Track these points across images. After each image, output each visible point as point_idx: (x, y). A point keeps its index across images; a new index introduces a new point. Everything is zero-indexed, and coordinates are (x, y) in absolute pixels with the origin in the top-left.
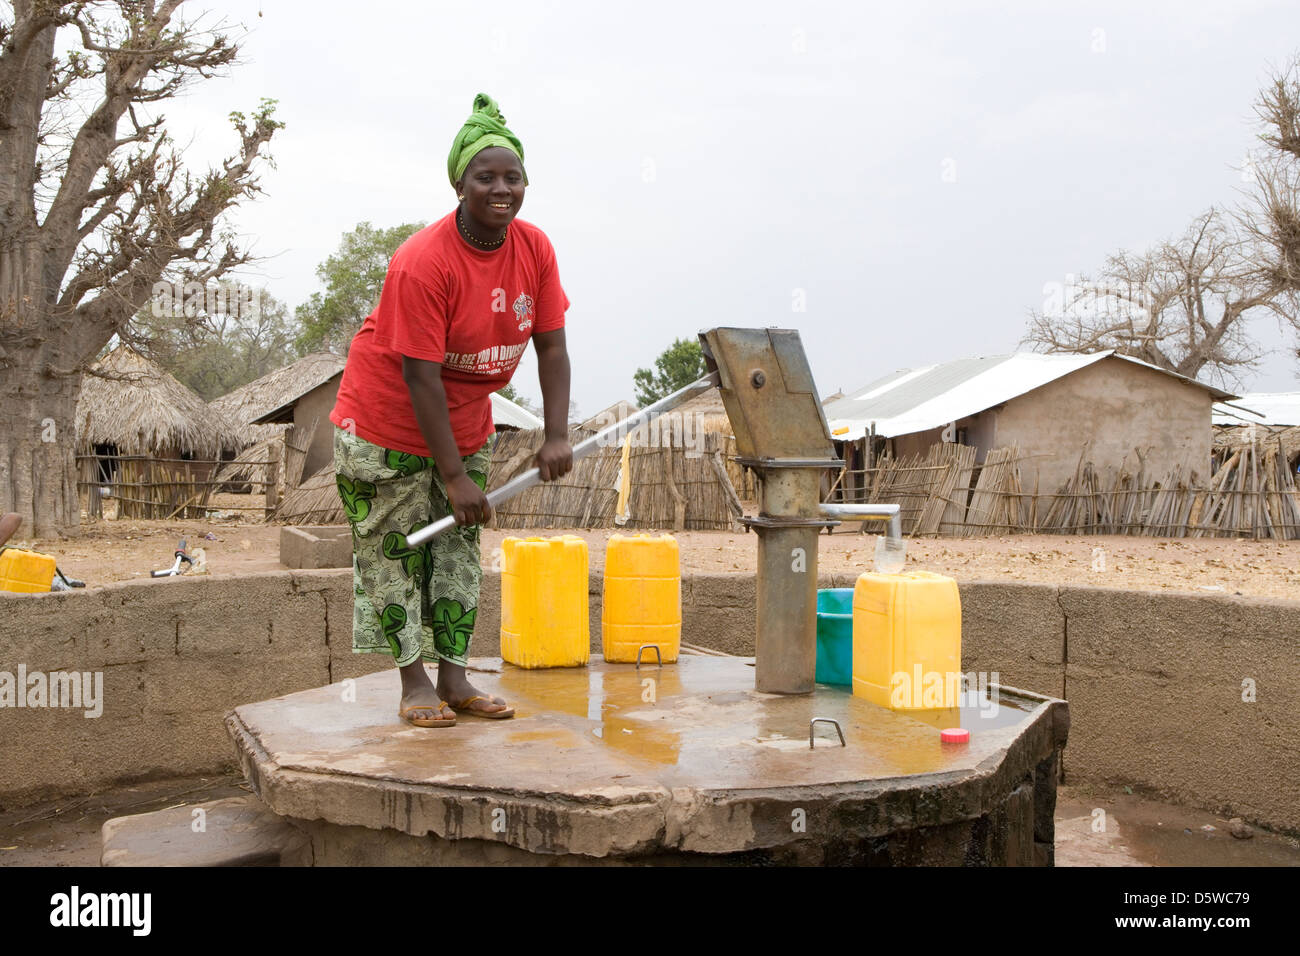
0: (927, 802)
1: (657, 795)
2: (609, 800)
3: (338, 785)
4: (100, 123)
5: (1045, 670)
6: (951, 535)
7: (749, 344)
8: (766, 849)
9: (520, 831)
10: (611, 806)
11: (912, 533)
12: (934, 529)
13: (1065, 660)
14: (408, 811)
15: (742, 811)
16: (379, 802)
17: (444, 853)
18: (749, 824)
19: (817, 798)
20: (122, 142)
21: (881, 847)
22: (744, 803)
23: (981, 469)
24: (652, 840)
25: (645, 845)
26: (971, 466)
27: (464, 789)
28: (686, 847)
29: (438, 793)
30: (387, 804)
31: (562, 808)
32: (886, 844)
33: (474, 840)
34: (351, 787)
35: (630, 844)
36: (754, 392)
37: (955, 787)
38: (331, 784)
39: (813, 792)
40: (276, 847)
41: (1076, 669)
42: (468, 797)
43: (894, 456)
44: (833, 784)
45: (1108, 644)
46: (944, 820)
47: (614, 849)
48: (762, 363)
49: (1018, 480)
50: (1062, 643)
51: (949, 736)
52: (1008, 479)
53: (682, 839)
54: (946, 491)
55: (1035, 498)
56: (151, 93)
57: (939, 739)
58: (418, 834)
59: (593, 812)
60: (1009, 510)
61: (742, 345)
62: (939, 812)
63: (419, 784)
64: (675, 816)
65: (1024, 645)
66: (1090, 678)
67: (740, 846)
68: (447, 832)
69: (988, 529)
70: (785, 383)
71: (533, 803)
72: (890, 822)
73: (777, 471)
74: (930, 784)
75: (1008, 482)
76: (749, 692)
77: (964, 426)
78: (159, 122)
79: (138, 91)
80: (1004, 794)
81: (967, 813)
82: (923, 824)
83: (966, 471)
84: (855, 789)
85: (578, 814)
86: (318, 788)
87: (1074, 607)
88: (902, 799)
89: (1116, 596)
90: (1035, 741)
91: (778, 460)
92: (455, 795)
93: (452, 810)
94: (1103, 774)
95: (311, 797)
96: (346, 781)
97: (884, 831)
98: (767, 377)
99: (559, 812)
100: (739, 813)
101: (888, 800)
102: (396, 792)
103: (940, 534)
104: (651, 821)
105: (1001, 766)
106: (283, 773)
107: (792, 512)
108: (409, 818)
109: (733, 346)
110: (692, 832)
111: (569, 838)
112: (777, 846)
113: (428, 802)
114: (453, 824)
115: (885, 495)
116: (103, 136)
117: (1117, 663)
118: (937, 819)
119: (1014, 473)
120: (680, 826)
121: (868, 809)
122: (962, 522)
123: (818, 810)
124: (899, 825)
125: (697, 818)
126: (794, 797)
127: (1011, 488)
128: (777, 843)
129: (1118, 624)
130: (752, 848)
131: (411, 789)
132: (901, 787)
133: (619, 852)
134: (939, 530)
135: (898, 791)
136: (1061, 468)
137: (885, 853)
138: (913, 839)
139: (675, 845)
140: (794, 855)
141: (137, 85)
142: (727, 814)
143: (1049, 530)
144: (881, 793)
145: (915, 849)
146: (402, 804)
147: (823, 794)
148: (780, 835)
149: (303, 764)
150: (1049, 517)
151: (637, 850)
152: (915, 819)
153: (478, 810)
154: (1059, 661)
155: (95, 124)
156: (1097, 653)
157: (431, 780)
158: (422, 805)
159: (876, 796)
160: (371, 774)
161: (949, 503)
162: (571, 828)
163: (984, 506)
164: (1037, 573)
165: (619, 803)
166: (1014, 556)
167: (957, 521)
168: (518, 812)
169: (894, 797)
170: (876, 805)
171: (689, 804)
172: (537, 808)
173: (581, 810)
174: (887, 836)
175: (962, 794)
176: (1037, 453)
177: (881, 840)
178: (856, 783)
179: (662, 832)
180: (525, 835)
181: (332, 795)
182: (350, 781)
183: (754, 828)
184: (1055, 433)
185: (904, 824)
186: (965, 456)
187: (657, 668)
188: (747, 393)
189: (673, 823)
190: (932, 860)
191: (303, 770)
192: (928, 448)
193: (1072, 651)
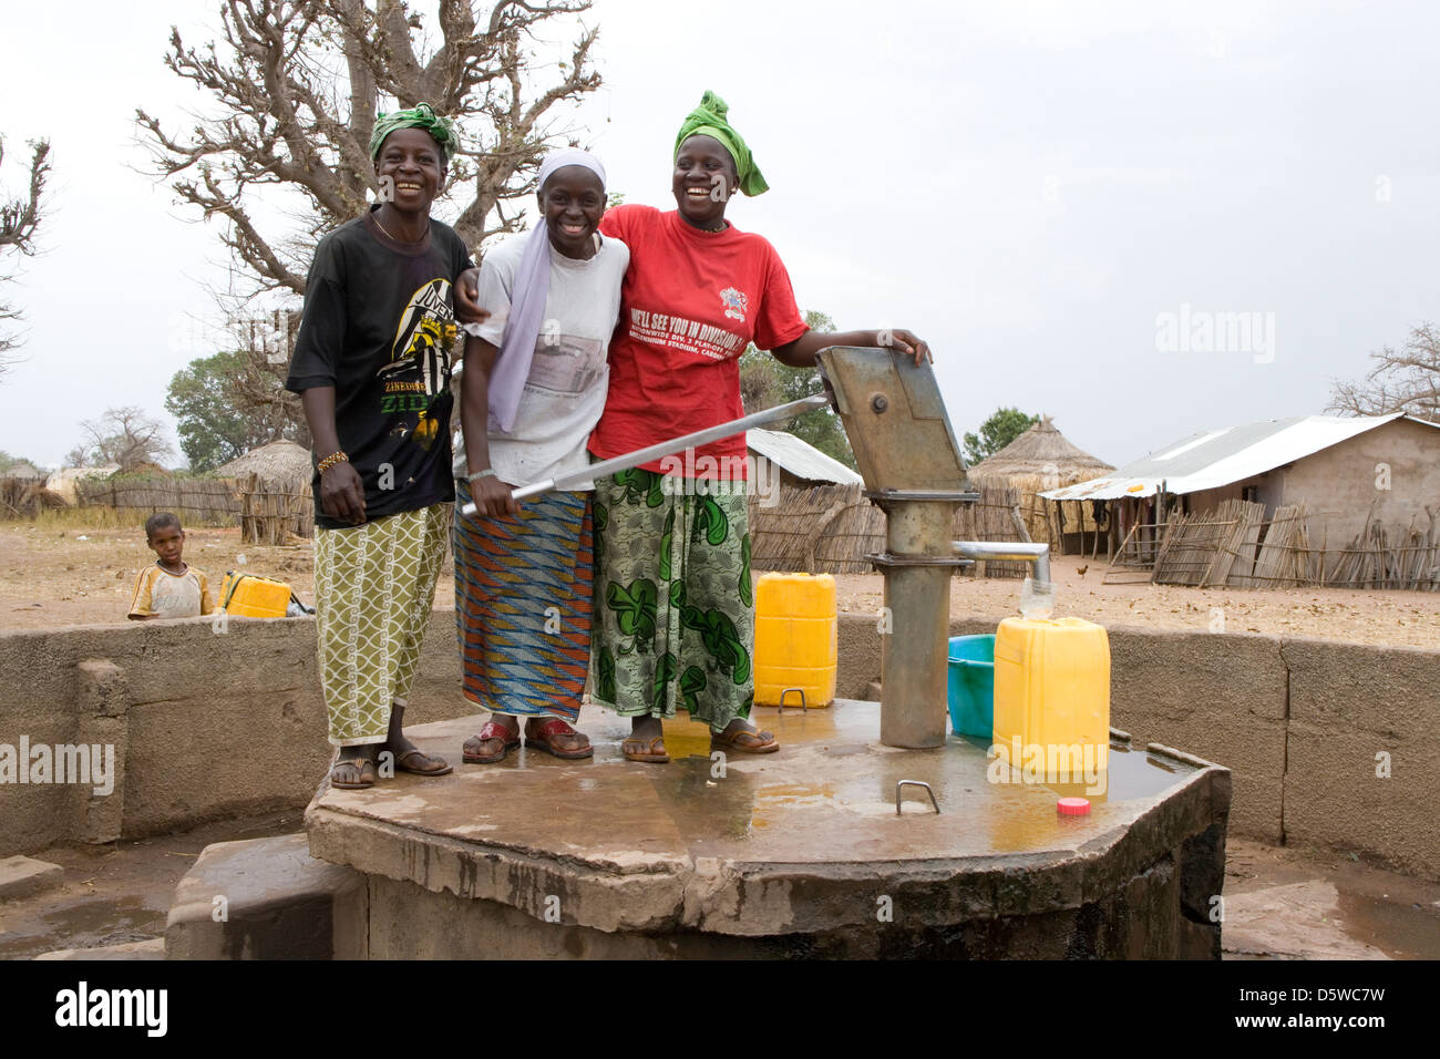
0: (1012, 887)
1: (677, 865)
2: (620, 868)
3: (365, 830)
4: (471, 216)
5: (1265, 725)
6: (1239, 587)
7: (869, 365)
8: (806, 934)
9: (530, 896)
10: (624, 875)
11: (1201, 585)
12: (1222, 581)
13: (1287, 715)
14: (426, 863)
15: (778, 889)
16: (400, 852)
17: (467, 911)
18: (787, 904)
19: (872, 877)
20: (489, 234)
21: (953, 937)
22: (780, 880)
23: (1269, 525)
24: (669, 917)
25: (660, 922)
26: (1259, 522)
27: (479, 843)
28: (707, 927)
29: (454, 847)
30: (407, 853)
31: (571, 874)
32: (960, 934)
33: (487, 900)
34: (376, 833)
35: (642, 920)
36: (874, 417)
37: (1047, 870)
38: (359, 828)
39: (868, 870)
40: (331, 887)
41: (1299, 725)
42: (481, 854)
43: (1185, 512)
44: (896, 862)
45: (1334, 701)
46: (1032, 909)
47: (621, 924)
48: (884, 385)
49: (1306, 536)
50: (1284, 698)
51: (1066, 807)
52: (1296, 535)
53: (702, 918)
54: (1234, 546)
55: (1322, 553)
56: (515, 191)
57: (1056, 808)
58: (434, 890)
59: (602, 880)
60: (1297, 564)
61: (860, 367)
62: (1027, 899)
63: (438, 835)
64: (696, 891)
65: (1243, 698)
66: (1314, 736)
67: (774, 929)
68: (462, 889)
69: (1275, 582)
70: (911, 408)
71: (543, 866)
72: (964, 909)
73: (903, 504)
74: (1015, 866)
75: (1296, 538)
76: (871, 744)
77: (1254, 484)
78: (522, 215)
79: (503, 190)
80: (1122, 878)
81: (1063, 903)
82: (1006, 913)
83: (1254, 526)
84: (922, 868)
85: (586, 882)
86: (347, 832)
87: (1296, 661)
88: (980, 882)
89: (1343, 649)
90: (1180, 815)
91: (900, 492)
92: (469, 849)
93: (467, 867)
94: (1327, 838)
95: (341, 840)
96: (372, 826)
97: (957, 919)
98: (889, 401)
99: (568, 877)
100: (773, 890)
101: (962, 883)
102: (415, 841)
103: (1228, 585)
104: (668, 896)
105: (1116, 847)
106: (319, 812)
107: (918, 549)
108: (427, 872)
109: (850, 367)
110: (716, 910)
111: (578, 907)
112: (820, 931)
113: (444, 855)
114: (467, 881)
115: (1175, 548)
116: (474, 228)
117: (1343, 720)
118: (1024, 907)
119: (1302, 528)
120: (700, 902)
121: (936, 893)
122: (1250, 574)
123: (874, 891)
124: (975, 912)
125: (721, 894)
126: (844, 875)
127: (1299, 543)
128: (821, 928)
129: (1345, 680)
130: (789, 932)
131: (429, 840)
132: (979, 869)
133: (630, 929)
134: (1227, 581)
135: (974, 873)
136: (1350, 525)
137: (959, 944)
138: (997, 931)
139: (695, 924)
140: (843, 943)
141: (503, 184)
142: (760, 890)
143: (1337, 584)
144: (953, 874)
145: (999, 941)
146: (420, 855)
147: (880, 874)
148: (825, 919)
149: (339, 805)
150: (1336, 573)
151: (651, 926)
152: (996, 907)
153: (491, 869)
154: (1281, 717)
155: (466, 219)
156: (1322, 709)
157: (451, 831)
158: (439, 858)
159: (946, 878)
160: (395, 820)
161: (1237, 557)
162: (580, 897)
163: (1271, 560)
164: (1316, 626)
165: (633, 872)
166: (1296, 608)
167: (1245, 574)
168: (528, 874)
169: (969, 881)
170: (947, 888)
171: (714, 878)
172: (546, 871)
173: (590, 878)
174: (961, 924)
175: (1056, 879)
176: (1325, 510)
177: (952, 929)
178: (925, 861)
179: (681, 908)
180: (534, 900)
181: (359, 840)
182: (374, 826)
183: (793, 909)
184: (1344, 492)
185: (981, 911)
186: (1252, 512)
187: (801, 712)
188: (867, 418)
189: (693, 899)
190: (1022, 953)
191: (338, 810)
192: (1218, 505)
193: (1295, 708)
